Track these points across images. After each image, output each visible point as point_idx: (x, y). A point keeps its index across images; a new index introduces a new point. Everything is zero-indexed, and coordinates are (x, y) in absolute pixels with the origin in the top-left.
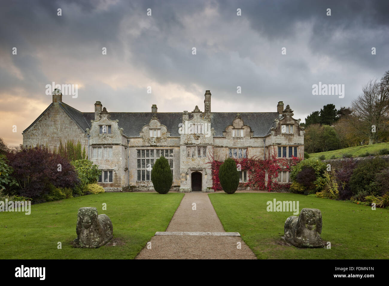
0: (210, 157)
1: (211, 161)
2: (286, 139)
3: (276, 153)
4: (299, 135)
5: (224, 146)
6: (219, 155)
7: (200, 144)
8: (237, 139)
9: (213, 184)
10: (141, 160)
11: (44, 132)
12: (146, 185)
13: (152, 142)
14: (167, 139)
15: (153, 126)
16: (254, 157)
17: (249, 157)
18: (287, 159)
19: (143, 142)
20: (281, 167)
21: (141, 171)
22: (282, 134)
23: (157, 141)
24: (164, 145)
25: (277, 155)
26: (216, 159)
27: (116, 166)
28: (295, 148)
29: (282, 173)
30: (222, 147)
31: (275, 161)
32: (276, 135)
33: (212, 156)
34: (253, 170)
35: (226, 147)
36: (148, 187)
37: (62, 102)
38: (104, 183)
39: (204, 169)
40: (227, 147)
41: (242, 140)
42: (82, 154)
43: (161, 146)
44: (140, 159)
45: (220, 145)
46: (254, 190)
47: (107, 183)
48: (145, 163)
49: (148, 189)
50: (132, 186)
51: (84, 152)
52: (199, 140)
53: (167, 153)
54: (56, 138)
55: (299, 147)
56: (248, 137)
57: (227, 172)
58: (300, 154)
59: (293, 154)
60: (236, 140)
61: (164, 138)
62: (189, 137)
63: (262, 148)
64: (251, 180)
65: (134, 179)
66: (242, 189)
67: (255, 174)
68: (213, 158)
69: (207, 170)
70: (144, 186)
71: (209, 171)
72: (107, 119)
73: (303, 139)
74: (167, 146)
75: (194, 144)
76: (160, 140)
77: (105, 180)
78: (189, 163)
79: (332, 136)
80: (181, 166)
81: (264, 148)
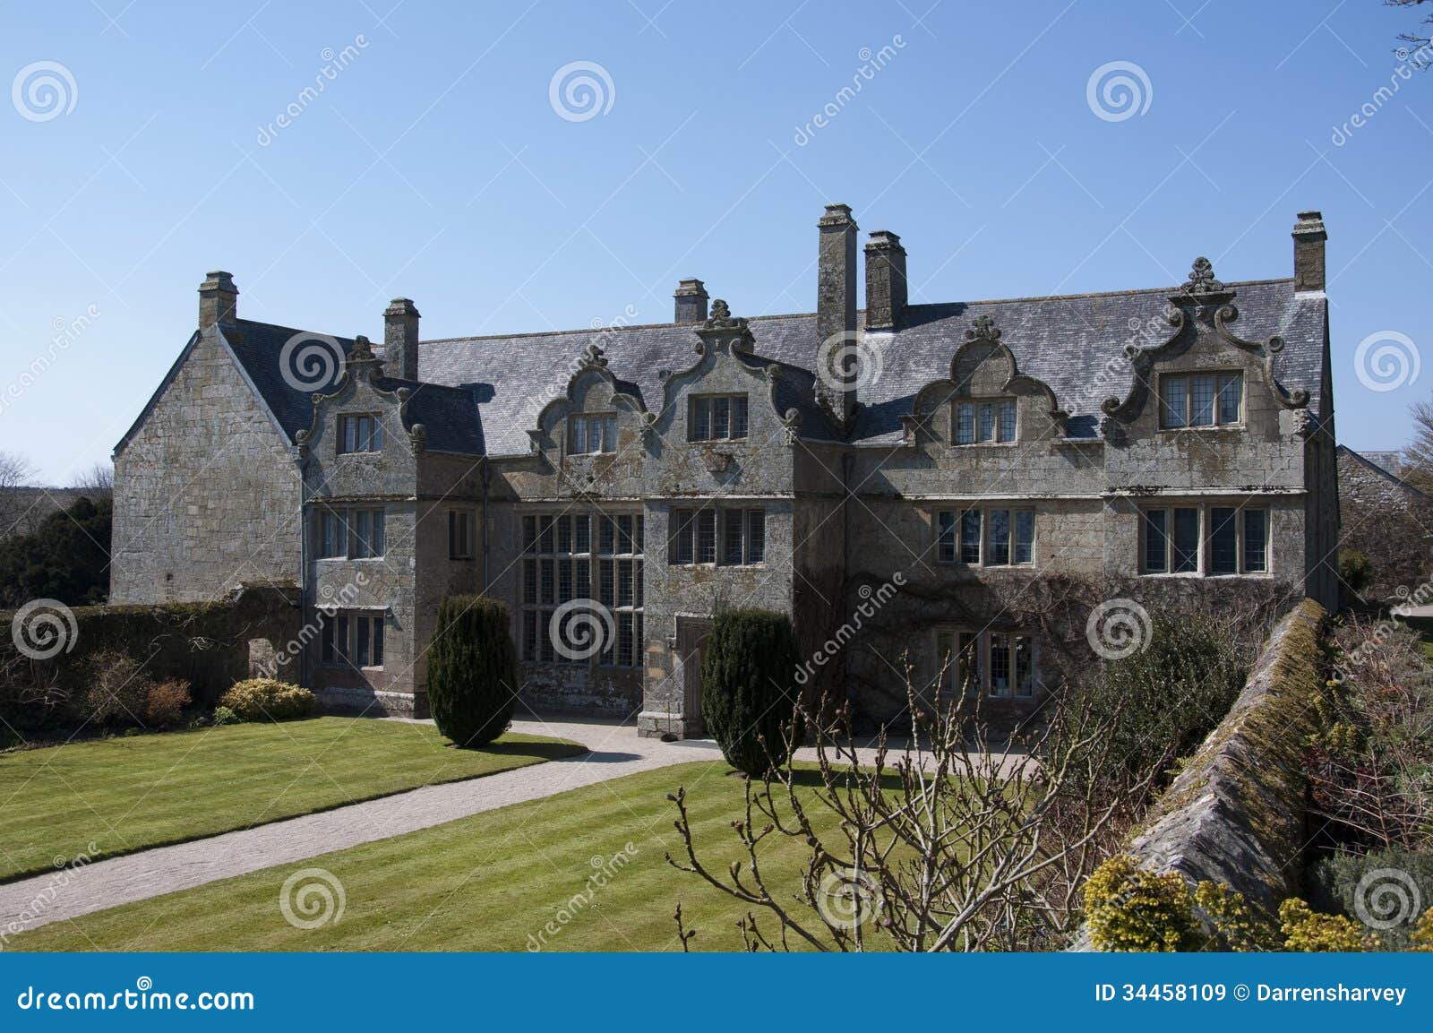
2: (1190, 459)
5: (907, 495)
8: (978, 456)
10: (539, 566)
11: (172, 450)
12: (554, 682)
13: (578, 478)
14: (640, 465)
15: (583, 401)
19: (542, 478)
21: (538, 616)
22: (1169, 430)
23: (598, 472)
24: (629, 493)
27: (394, 595)
30: (898, 498)
32: (1128, 438)
35: (918, 500)
36: (562, 693)
38: (355, 666)
40: (925, 500)
41: (1003, 463)
43: (616, 499)
44: (535, 561)
45: (891, 490)
47: (364, 667)
48: (552, 579)
49: (562, 704)
55: (1276, 512)
56: (1038, 444)
59: (1240, 552)
60: (974, 462)
61: (631, 459)
62: (681, 459)
72: (369, 388)
73: (1299, 460)
74: (640, 497)
75: (705, 493)
76: (615, 466)
80: (648, 608)
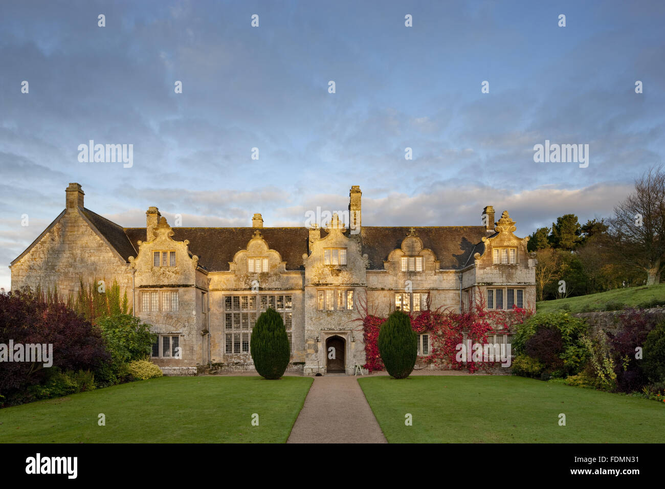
0: (360, 308)
1: (363, 316)
2: (502, 274)
3: (483, 300)
4: (527, 267)
5: (386, 288)
6: (376, 305)
7: (343, 284)
8: (410, 275)
9: (367, 359)
10: (233, 315)
11: (50, 264)
12: (242, 361)
14: (280, 277)
15: (253, 252)
16: (443, 309)
17: (433, 309)
18: (504, 312)
19: (235, 281)
20: (493, 326)
21: (233, 335)
22: (495, 265)
23: (261, 279)
24: (276, 287)
25: (486, 303)
26: (370, 313)
27: (185, 326)
28: (520, 293)
29: (495, 337)
30: (383, 289)
31: (482, 315)
32: (483, 267)
33: (365, 306)
34: (440, 332)
35: (390, 290)
36: (247, 365)
37: (85, 208)
38: (163, 357)
39: (348, 331)
40: (392, 290)
41: (419, 278)
42: (121, 304)
43: (269, 289)
44: (231, 314)
45: (380, 286)
46: (442, 370)
47: (168, 357)
48: (239, 321)
49: (246, 369)
50: (216, 364)
51: (125, 301)
52: (340, 278)
53: (280, 301)
54: (72, 274)
55: (527, 290)
56: (430, 272)
57: (394, 337)
58: (528, 302)
59: (516, 303)
60: (409, 277)
61: (276, 274)
62: (320, 272)
63: (457, 292)
64: (437, 351)
65: (219, 350)
66: (421, 368)
67: (443, 339)
68: (366, 310)
69: (355, 333)
70: (239, 363)
71: (360, 336)
72: (168, 239)
73: (534, 275)
74: (281, 289)
75: (331, 284)
76: (268, 277)
77: (164, 352)
78: (322, 321)
79: (576, 270)
80: (307, 327)
81: (460, 292)
